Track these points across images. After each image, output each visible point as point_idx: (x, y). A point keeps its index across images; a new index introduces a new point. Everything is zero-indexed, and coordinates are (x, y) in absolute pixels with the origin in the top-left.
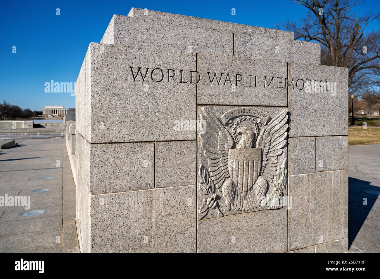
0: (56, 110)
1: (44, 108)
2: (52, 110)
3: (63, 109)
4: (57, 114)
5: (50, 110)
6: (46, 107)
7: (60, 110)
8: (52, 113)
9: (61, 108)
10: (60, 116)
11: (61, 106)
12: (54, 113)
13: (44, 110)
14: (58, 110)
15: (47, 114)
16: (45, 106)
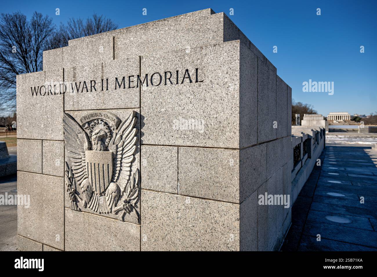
0: (341, 116)
1: (328, 115)
2: (337, 116)
3: (348, 115)
4: (342, 120)
5: (335, 116)
6: (331, 114)
7: (345, 116)
8: (337, 119)
9: (346, 114)
10: (345, 122)
11: (346, 112)
12: (339, 119)
13: (329, 116)
14: (343, 116)
15: (332, 120)
16: (330, 112)
